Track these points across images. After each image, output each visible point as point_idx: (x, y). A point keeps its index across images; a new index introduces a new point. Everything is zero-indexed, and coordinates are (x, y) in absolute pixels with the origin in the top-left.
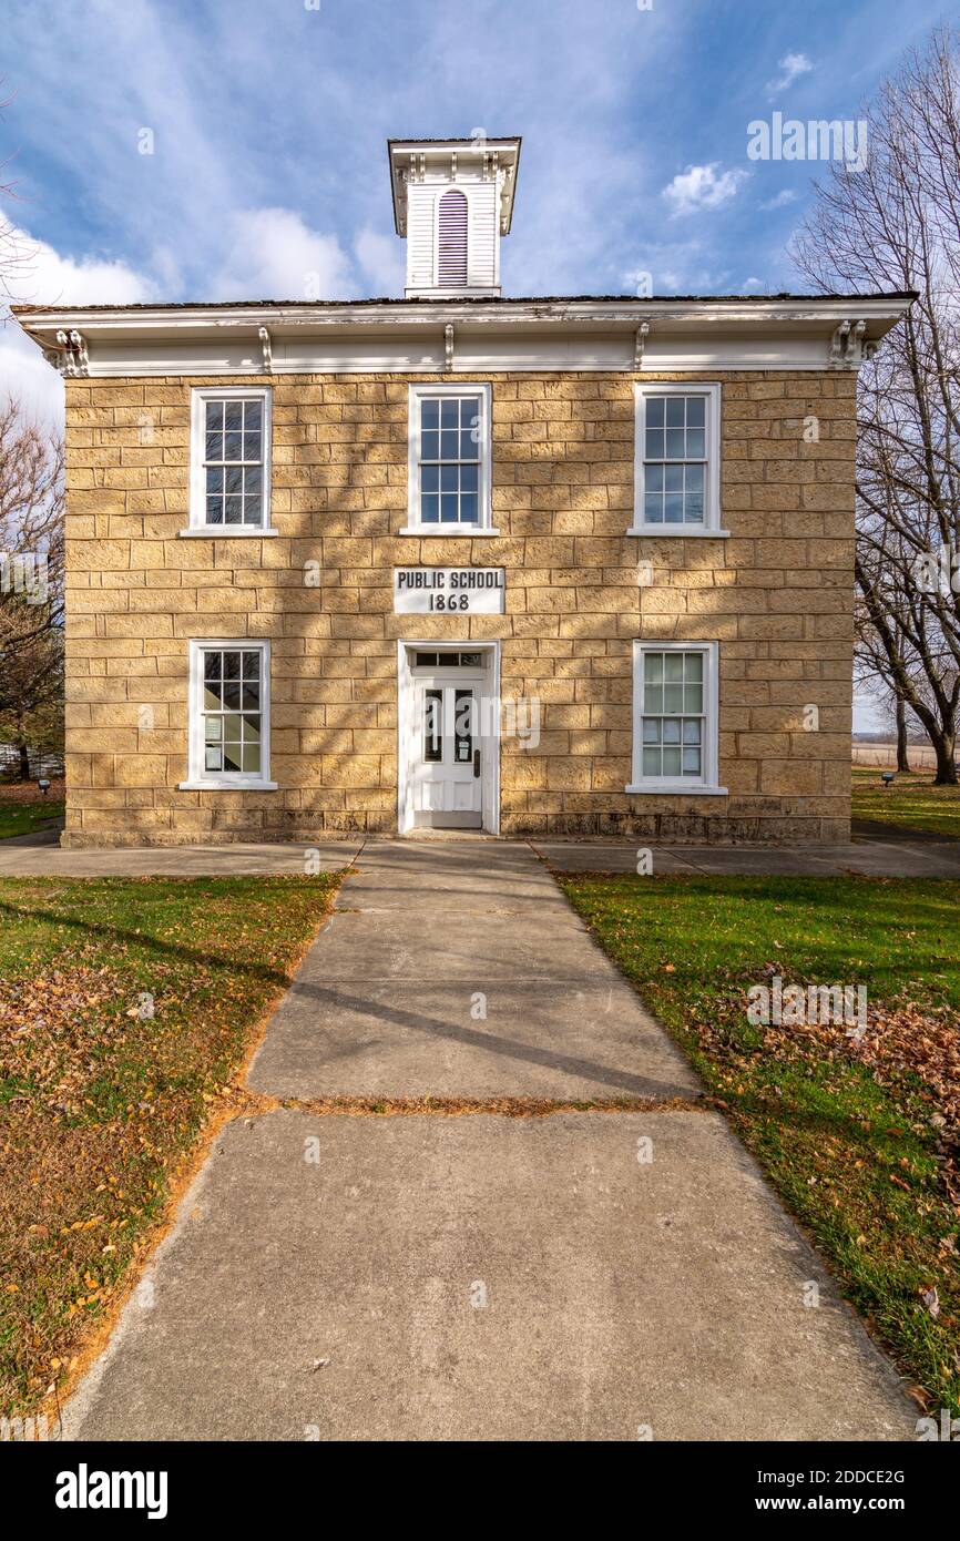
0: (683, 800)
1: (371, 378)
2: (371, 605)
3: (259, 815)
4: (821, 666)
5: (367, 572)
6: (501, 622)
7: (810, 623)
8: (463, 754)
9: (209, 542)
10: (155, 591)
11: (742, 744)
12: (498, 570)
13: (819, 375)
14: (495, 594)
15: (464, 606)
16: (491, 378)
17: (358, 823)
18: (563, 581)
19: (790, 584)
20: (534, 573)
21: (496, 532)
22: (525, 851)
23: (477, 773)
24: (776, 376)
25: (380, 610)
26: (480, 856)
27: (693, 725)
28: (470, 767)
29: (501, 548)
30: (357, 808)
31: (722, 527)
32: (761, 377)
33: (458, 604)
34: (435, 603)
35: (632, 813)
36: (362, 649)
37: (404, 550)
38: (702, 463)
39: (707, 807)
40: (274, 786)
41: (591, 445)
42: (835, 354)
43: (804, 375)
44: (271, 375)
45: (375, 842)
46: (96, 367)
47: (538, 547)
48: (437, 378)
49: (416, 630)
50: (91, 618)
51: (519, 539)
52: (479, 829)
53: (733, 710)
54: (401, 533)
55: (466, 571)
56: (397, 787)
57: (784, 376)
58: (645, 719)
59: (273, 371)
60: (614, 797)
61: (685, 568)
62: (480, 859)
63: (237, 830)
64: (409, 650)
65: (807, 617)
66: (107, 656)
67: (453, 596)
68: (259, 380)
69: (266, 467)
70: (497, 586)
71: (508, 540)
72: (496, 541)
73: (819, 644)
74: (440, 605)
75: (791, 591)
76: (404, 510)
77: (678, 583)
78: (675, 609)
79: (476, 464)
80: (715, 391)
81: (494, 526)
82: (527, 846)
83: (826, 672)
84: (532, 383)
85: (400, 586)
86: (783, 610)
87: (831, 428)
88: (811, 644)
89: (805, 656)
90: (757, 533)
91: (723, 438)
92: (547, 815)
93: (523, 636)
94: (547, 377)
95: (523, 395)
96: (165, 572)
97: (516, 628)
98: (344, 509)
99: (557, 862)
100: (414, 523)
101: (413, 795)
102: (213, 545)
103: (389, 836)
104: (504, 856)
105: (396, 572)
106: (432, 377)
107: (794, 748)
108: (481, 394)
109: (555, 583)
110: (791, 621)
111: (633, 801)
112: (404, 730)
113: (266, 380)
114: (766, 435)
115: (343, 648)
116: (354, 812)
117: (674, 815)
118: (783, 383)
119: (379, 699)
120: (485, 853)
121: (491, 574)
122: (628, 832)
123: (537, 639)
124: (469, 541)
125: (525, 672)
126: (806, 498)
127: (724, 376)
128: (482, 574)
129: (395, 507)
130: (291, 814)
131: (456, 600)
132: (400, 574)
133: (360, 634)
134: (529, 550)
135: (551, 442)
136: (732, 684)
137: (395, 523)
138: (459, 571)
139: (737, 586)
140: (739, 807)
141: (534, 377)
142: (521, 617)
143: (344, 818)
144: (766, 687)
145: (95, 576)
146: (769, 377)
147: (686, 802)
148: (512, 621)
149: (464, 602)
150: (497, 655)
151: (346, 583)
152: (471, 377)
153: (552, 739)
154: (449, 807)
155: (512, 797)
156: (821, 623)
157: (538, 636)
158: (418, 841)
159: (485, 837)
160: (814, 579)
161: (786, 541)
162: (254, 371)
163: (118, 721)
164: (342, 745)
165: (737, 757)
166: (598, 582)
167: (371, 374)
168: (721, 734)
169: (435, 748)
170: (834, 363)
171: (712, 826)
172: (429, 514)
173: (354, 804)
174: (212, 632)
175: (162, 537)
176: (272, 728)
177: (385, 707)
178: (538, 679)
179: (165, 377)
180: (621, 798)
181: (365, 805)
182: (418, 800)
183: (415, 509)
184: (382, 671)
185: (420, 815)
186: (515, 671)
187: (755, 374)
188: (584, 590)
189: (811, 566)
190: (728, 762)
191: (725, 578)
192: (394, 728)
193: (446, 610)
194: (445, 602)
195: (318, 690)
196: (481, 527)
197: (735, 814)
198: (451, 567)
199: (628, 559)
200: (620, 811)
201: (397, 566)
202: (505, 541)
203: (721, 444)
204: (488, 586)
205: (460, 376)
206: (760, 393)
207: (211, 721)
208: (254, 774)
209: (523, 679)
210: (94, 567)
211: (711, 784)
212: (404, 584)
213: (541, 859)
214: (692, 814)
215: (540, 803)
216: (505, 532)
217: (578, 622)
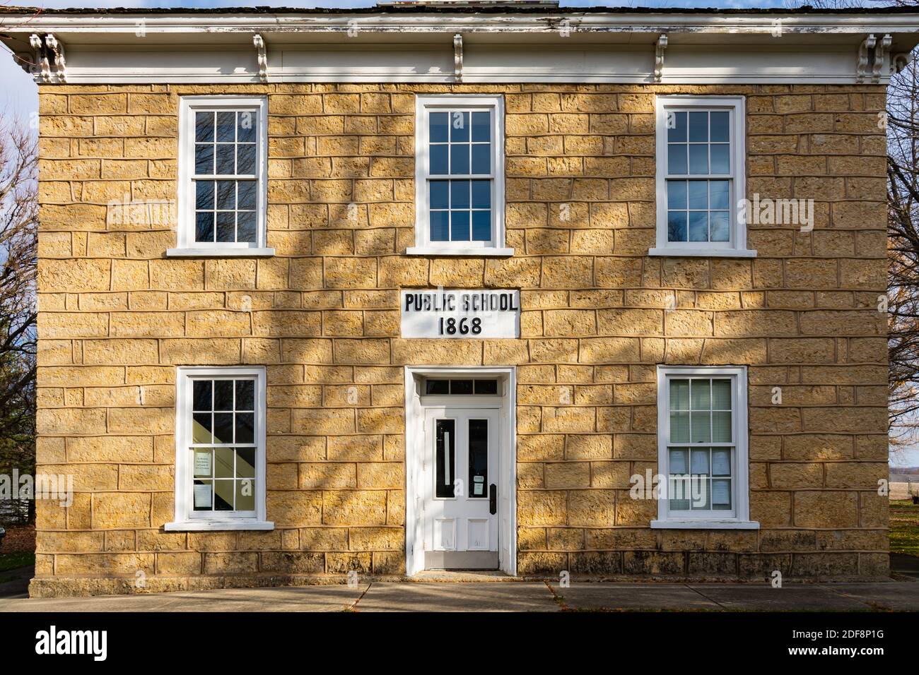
0: (712, 535)
1: (375, 88)
2: (375, 330)
3: (253, 557)
4: (855, 392)
5: (372, 294)
6: (517, 347)
7: (842, 347)
8: (478, 489)
9: (198, 261)
10: (138, 315)
11: (773, 476)
12: (513, 292)
13: (847, 89)
14: (511, 316)
15: (476, 330)
16: (503, 89)
17: (363, 564)
18: (583, 303)
19: (821, 306)
20: (551, 295)
21: (510, 252)
22: (542, 591)
23: (493, 510)
24: (802, 90)
25: (387, 335)
26: (492, 597)
27: (722, 455)
28: (485, 502)
29: (515, 268)
30: (361, 549)
31: (749, 247)
32: (786, 90)
33: (470, 327)
34: (445, 327)
35: (658, 549)
36: (366, 377)
37: (411, 270)
38: (727, 180)
39: (738, 543)
40: (270, 525)
41: (611, 159)
42: (862, 67)
43: (831, 89)
44: (266, 84)
45: (381, 586)
46: (72, 73)
47: (554, 267)
48: (446, 89)
49: (425, 356)
50: (67, 344)
51: (534, 259)
52: (496, 570)
53: (763, 439)
54: (409, 252)
55: (479, 292)
56: (404, 525)
57: (811, 90)
58: (671, 449)
59: (269, 80)
60: (639, 533)
61: (711, 289)
62: (492, 600)
63: (229, 575)
64: (418, 378)
65: (840, 340)
66: (85, 385)
67: (465, 319)
68: (254, 89)
69: (261, 181)
70: (511, 309)
71: (523, 260)
72: (510, 260)
73: (851, 369)
74: (451, 330)
75: (822, 314)
76: (411, 228)
77: (703, 306)
78: (701, 333)
79: (489, 180)
80: (739, 104)
81: (508, 245)
82: (545, 586)
83: (860, 398)
84: (547, 95)
85: (407, 309)
86: (813, 333)
87: (860, 144)
88: (843, 369)
89: (838, 382)
90: (785, 253)
91: (749, 154)
92: (567, 554)
93: (540, 362)
94: (562, 89)
95: (537, 108)
96: (150, 294)
97: (532, 354)
98: (347, 227)
99: (573, 602)
100: (422, 243)
101: (424, 534)
102: (203, 264)
103: (396, 578)
104: (518, 597)
105: (404, 293)
106: (440, 89)
107: (828, 479)
108: (493, 106)
109: (573, 305)
110: (821, 345)
111: (659, 537)
112: (412, 463)
113: (261, 89)
114: (793, 151)
115: (344, 375)
116: (358, 553)
117: (703, 551)
118: (809, 97)
119: (384, 430)
120: (498, 594)
121: (505, 295)
122: (655, 570)
123: (555, 365)
124: (481, 262)
125: (543, 400)
126: (836, 217)
127: (748, 90)
128: (496, 295)
129: (401, 224)
130: (290, 557)
131: (468, 323)
132: (408, 296)
133: (365, 360)
134: (545, 270)
135: (567, 157)
136: (762, 411)
137: (402, 241)
138: (471, 293)
139: (766, 308)
140: (772, 541)
141: (549, 89)
142: (539, 341)
143: (347, 560)
144: (798, 414)
145: (71, 300)
146: (796, 91)
147: (715, 538)
148: (528, 346)
149: (477, 324)
150: (512, 382)
151: (348, 305)
152: (482, 89)
153: (572, 472)
154: (464, 547)
155: (529, 535)
156: (854, 346)
157: (556, 361)
158: (428, 583)
159: (501, 578)
160: (845, 300)
161: (816, 262)
162: (248, 80)
163: (96, 456)
164: (343, 479)
165: (769, 489)
166: (619, 304)
167: (375, 84)
168: (752, 464)
169: (447, 482)
170: (861, 77)
171: (744, 562)
172: (438, 233)
173: (357, 545)
174: (202, 359)
175: (145, 257)
176: (268, 463)
177: (391, 439)
178: (557, 408)
179: (150, 85)
180: (646, 534)
181: (369, 545)
182: (428, 540)
183: (423, 228)
184: (387, 399)
185: (430, 556)
186: (531, 399)
187: (781, 88)
188: (604, 313)
189: (842, 287)
190: (759, 495)
191: (750, 301)
192: (401, 461)
193: (457, 334)
194: (457, 326)
195: (317, 421)
196: (494, 246)
197: (767, 549)
198: (462, 288)
199: (651, 283)
200: (646, 548)
201: (403, 287)
202: (519, 261)
203: (747, 160)
204: (502, 309)
205: (470, 87)
206: (785, 108)
207: (201, 455)
208: (248, 513)
209: (541, 407)
210: (70, 288)
211: (741, 518)
212: (412, 306)
213: (555, 599)
214: (722, 550)
215: (560, 541)
216: (519, 252)
217: (598, 346)
